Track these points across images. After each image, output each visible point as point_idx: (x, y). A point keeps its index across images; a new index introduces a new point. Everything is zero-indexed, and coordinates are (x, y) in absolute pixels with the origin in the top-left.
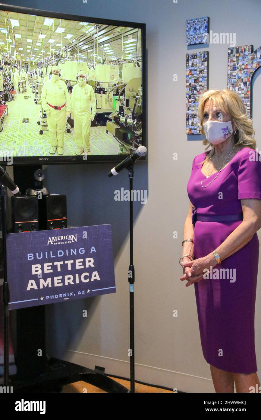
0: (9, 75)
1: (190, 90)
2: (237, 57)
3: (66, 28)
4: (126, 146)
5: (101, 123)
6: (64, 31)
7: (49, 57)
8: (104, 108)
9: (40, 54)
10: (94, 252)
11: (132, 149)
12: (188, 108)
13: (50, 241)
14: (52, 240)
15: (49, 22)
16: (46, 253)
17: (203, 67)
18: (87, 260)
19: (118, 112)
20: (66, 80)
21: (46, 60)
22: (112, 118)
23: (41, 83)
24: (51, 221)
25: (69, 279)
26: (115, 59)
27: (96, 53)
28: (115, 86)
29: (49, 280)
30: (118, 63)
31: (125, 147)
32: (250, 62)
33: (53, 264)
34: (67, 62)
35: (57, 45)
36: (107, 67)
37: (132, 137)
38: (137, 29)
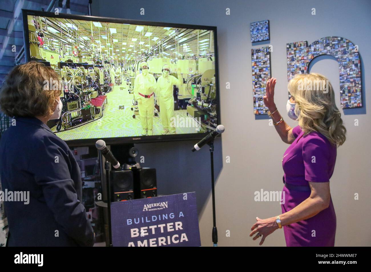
0: (108, 71)
1: (255, 78)
2: (295, 51)
3: (153, 32)
5: (182, 107)
6: (152, 35)
7: (140, 56)
8: (185, 95)
9: (132, 54)
10: (182, 216)
11: (208, 128)
12: (255, 93)
13: (145, 208)
14: (147, 207)
15: (140, 28)
16: (142, 218)
17: (266, 59)
18: (177, 223)
19: (196, 97)
21: (137, 58)
22: (191, 102)
23: (133, 76)
24: (144, 191)
25: (162, 240)
26: (192, 55)
27: (177, 51)
28: (193, 77)
29: (145, 242)
30: (195, 57)
31: (203, 127)
32: (306, 54)
33: (148, 227)
34: (154, 59)
35: (146, 46)
36: (186, 62)
37: (208, 118)
38: (209, 31)
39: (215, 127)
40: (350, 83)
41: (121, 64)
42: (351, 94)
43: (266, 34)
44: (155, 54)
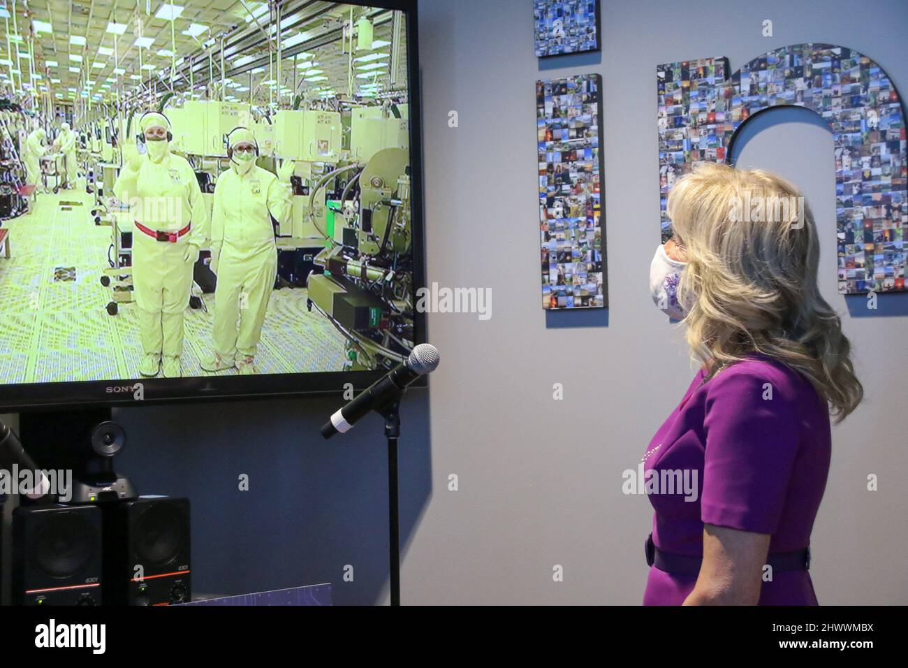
0: (13, 140)
1: (549, 184)
2: (685, 90)
3: (188, 5)
4: (364, 346)
5: (292, 279)
6: (182, 14)
7: (137, 88)
8: (301, 235)
9: (109, 80)
11: (383, 353)
12: (547, 233)
17: (586, 117)
19: (341, 245)
20: (189, 155)
21: (126, 96)
22: (324, 263)
23: (112, 162)
24: (142, 582)
26: (331, 96)
27: (276, 79)
28: (331, 173)
30: (338, 105)
31: (364, 348)
32: (723, 104)
34: (192, 101)
35: (162, 53)
36: (307, 118)
37: (383, 319)
38: (391, 12)
39: (406, 353)
40: (869, 207)
41: (64, 115)
42: (876, 246)
43: (589, 31)
44: (192, 87)
